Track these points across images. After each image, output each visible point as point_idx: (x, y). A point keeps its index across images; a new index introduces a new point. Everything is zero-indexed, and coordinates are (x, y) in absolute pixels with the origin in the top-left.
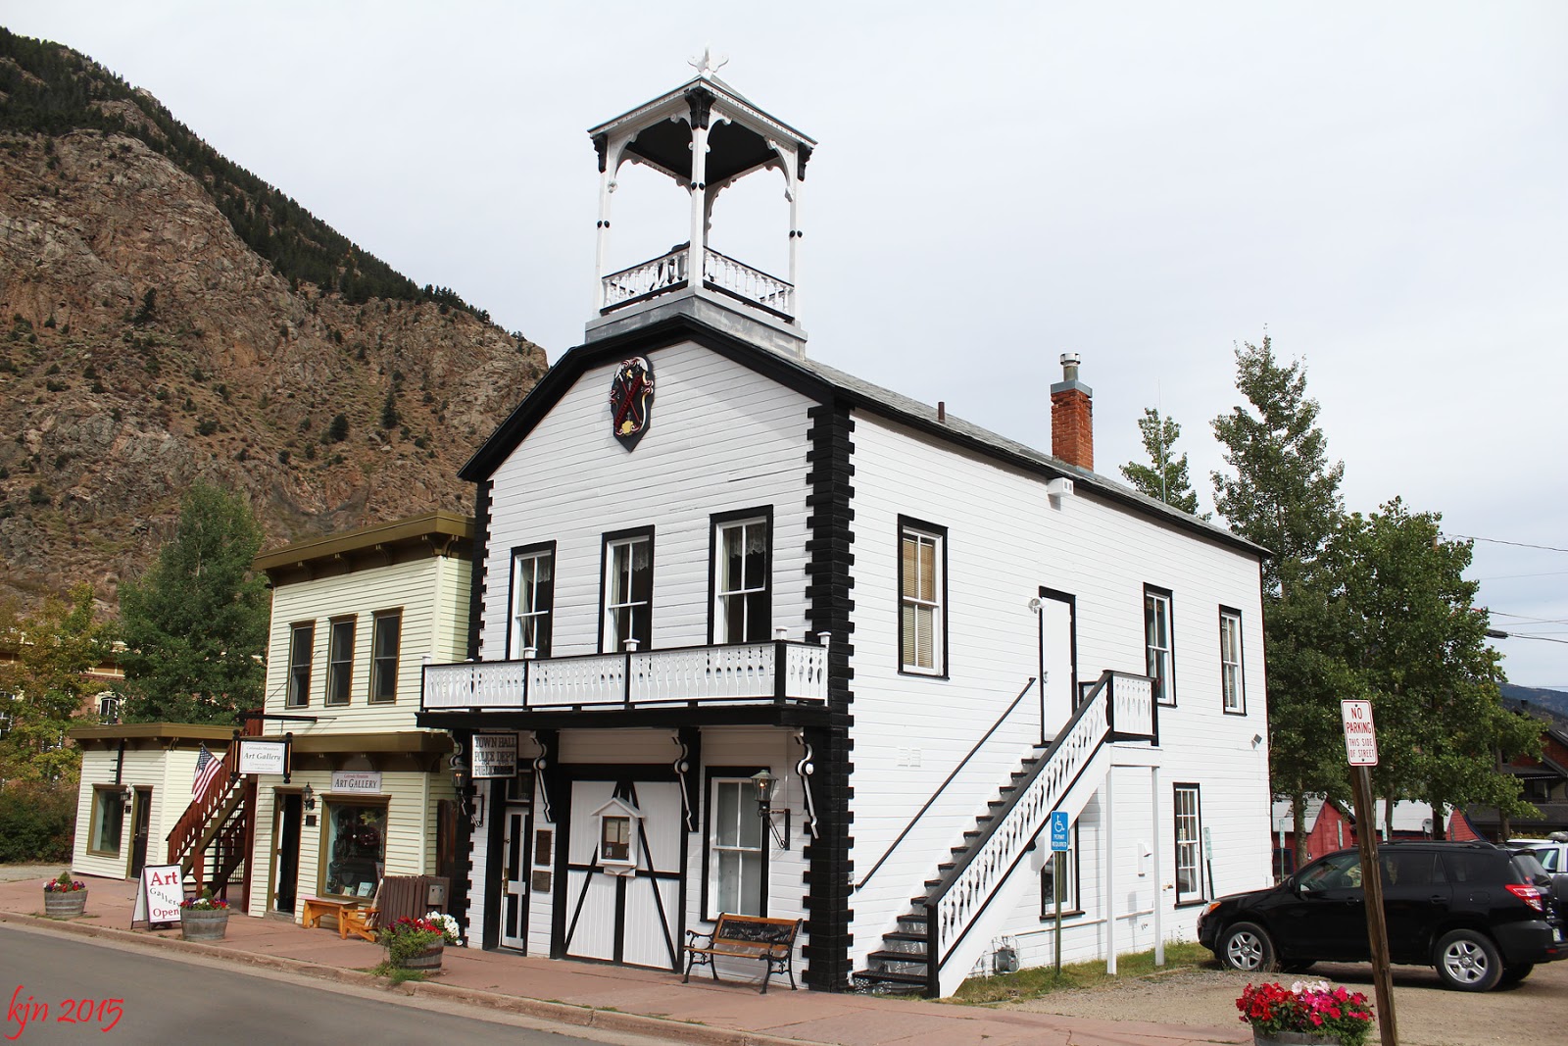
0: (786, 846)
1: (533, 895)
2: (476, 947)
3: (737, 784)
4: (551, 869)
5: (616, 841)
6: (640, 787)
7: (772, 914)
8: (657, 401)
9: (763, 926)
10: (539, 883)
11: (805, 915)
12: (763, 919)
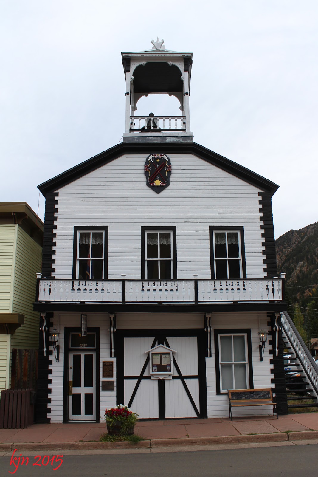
0: (261, 359)
1: (102, 393)
2: (58, 422)
3: (231, 336)
4: (114, 379)
5: (159, 363)
6: (169, 339)
7: (256, 387)
8: (172, 175)
9: (253, 392)
10: (108, 387)
11: (273, 386)
12: (252, 390)
